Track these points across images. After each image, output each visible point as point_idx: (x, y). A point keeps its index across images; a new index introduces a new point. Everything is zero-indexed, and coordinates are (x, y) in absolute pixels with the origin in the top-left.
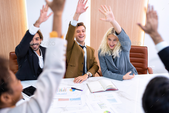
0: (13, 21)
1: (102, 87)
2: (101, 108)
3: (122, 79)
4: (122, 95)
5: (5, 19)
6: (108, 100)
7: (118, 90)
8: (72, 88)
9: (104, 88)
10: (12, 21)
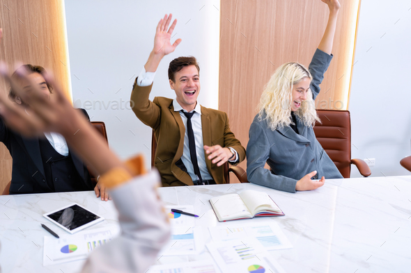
0: (32, 49)
1: (246, 209)
2: (243, 259)
3: (294, 190)
4: (293, 227)
5: (13, 44)
6: (259, 238)
7: (284, 215)
8: (174, 211)
9: (249, 211)
10: (30, 48)
